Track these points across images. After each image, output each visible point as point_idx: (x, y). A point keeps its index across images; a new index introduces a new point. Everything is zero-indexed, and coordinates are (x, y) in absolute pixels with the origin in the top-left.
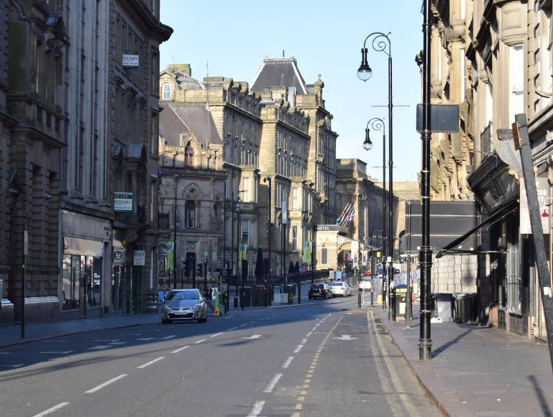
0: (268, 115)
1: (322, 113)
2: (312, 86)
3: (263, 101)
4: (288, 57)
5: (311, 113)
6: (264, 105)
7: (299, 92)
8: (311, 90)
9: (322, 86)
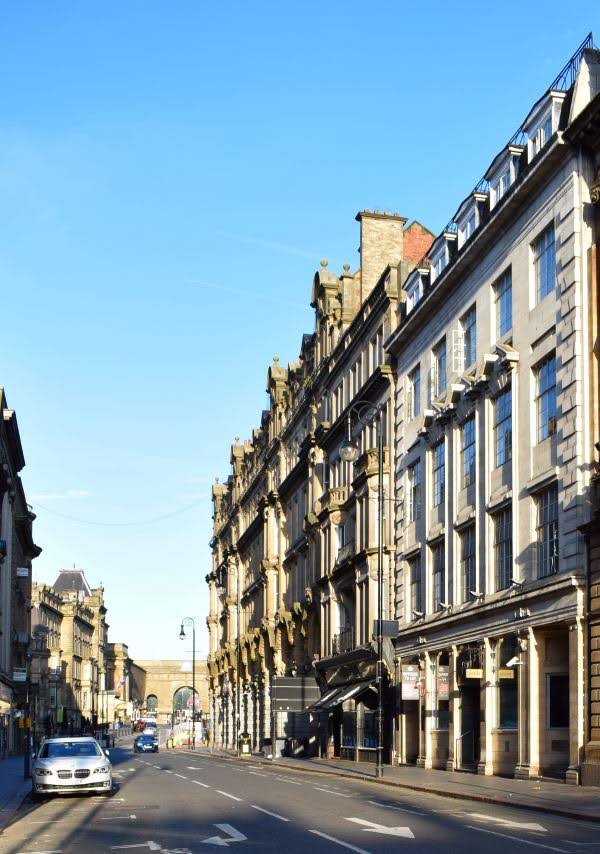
0: (67, 610)
1: (103, 610)
2: (95, 590)
3: (63, 601)
4: (77, 568)
5: (95, 610)
6: (64, 604)
7: (87, 594)
8: (95, 593)
9: (103, 591)
